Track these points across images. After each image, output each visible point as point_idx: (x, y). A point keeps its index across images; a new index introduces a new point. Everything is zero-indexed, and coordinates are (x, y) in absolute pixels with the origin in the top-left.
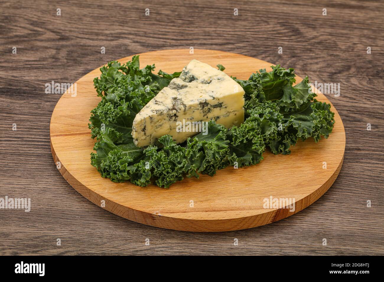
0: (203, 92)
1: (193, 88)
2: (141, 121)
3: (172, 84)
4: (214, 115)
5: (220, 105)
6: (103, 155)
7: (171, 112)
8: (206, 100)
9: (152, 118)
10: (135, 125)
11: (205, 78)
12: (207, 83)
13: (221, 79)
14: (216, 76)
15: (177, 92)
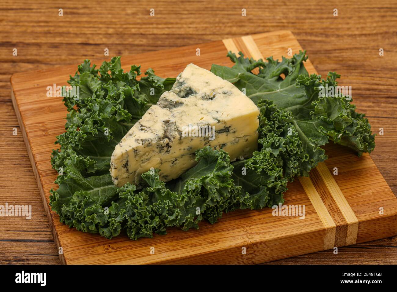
0: (205, 112)
1: (190, 107)
2: (122, 155)
3: (163, 100)
4: (218, 143)
5: (226, 130)
7: (162, 142)
8: (208, 124)
9: (136, 151)
10: (114, 160)
11: (206, 92)
12: (210, 99)
13: (227, 94)
14: (221, 89)
15: (169, 112)
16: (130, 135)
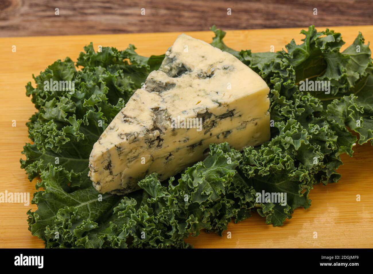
0: (202, 93)
1: (184, 88)
2: (103, 155)
3: (150, 82)
4: (221, 130)
5: (230, 114)
6: (48, 213)
7: (151, 135)
8: (207, 109)
9: (120, 148)
10: (93, 161)
11: (202, 68)
12: (207, 76)
13: (228, 69)
14: (221, 63)
15: (158, 97)
16: (111, 129)
